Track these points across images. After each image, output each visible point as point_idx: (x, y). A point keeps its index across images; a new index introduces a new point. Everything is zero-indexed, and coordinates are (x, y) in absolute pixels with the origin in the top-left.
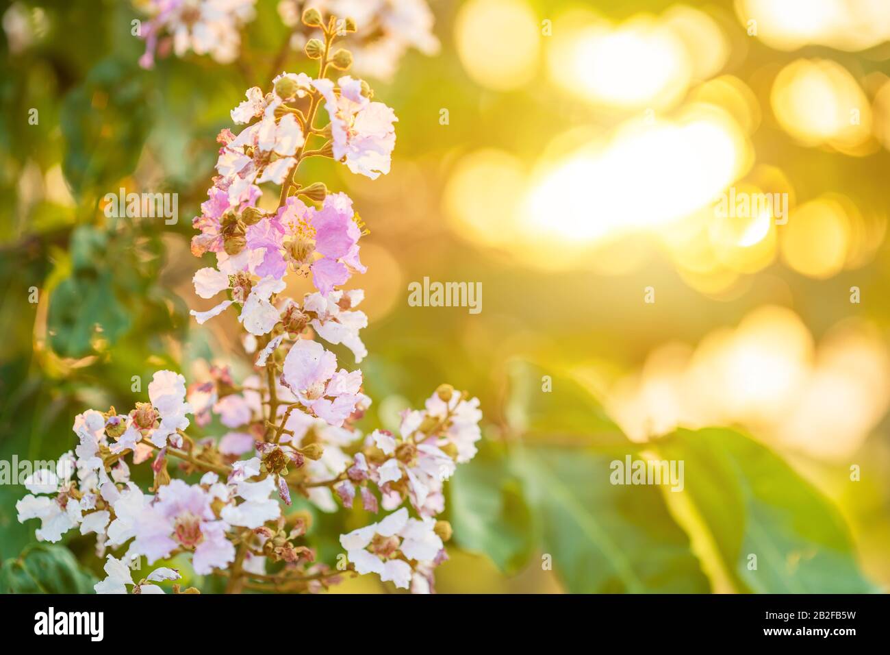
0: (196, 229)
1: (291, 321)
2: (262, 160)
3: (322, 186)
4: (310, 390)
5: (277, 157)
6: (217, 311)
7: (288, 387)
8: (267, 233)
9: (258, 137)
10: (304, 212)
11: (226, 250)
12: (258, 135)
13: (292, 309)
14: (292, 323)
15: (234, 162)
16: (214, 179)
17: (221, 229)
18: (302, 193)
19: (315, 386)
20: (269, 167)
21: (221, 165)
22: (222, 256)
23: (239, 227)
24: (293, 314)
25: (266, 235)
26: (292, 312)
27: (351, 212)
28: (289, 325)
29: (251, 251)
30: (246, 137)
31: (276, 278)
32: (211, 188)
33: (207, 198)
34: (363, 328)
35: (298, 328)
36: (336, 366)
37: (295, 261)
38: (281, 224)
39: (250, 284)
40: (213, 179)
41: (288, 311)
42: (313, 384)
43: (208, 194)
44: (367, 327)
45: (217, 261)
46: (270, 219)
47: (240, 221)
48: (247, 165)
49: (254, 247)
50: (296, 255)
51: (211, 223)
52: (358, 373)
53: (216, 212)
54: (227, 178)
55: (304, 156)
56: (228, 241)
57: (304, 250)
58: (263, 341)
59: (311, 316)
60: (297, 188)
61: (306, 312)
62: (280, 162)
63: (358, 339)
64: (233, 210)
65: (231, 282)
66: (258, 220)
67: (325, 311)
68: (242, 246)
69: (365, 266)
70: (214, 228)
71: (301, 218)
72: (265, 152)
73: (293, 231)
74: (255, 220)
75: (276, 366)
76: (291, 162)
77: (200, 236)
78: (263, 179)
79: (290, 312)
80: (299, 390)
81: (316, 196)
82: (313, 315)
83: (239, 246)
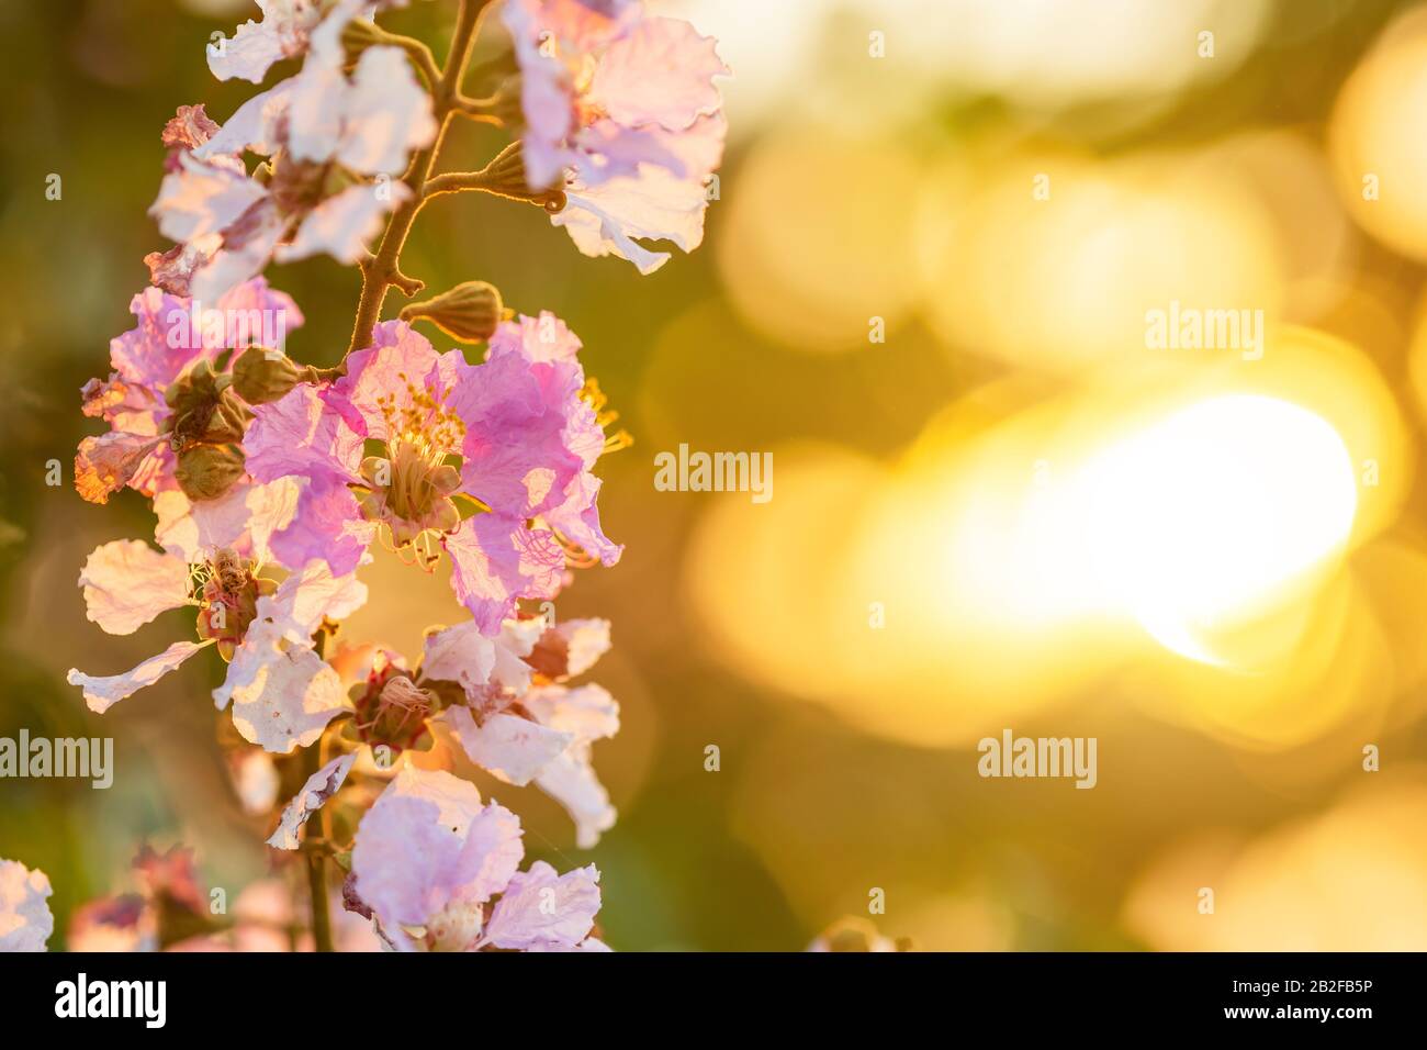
1: (382, 709)
3: (486, 292)
4: (435, 924)
5: (345, 181)
6: (149, 672)
7: (369, 917)
8: (311, 433)
10: (428, 368)
11: (185, 485)
16: (151, 260)
17: (170, 418)
18: (421, 312)
19: (453, 914)
22: (171, 505)
23: (227, 415)
25: (310, 439)
26: (385, 683)
27: (575, 372)
30: (251, 126)
31: (335, 573)
34: (604, 740)
35: (403, 732)
36: (518, 852)
38: (355, 403)
39: (254, 590)
41: (373, 680)
42: (446, 908)
44: (617, 736)
45: (155, 519)
46: (323, 387)
47: (229, 394)
49: (270, 475)
51: (139, 399)
52: (589, 876)
55: (433, 188)
56: (190, 456)
57: (425, 486)
58: (294, 770)
62: (354, 197)
63: (586, 774)
65: (197, 584)
66: (282, 388)
67: (487, 682)
68: (234, 471)
69: (618, 544)
70: (147, 416)
71: (419, 385)
72: (308, 163)
74: (272, 388)
75: (333, 852)
76: (390, 194)
77: (104, 440)
78: (300, 248)
79: (378, 682)
80: (403, 924)
82: (451, 693)
83: (223, 471)
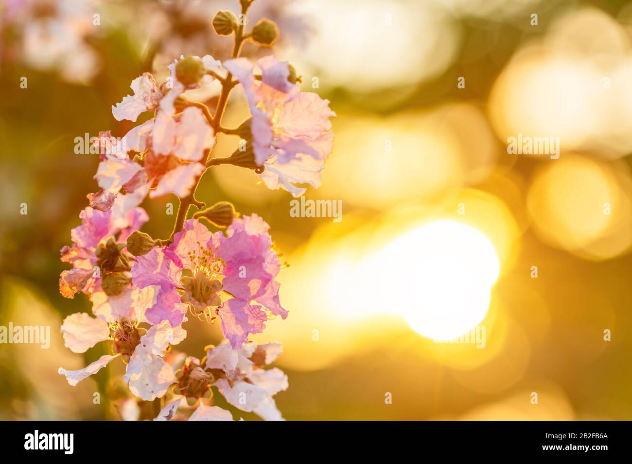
0: (66, 262)
2: (157, 167)
3: (229, 206)
8: (159, 266)
9: (151, 138)
11: (105, 290)
12: (151, 135)
13: (190, 366)
14: (191, 384)
15: (119, 172)
16: (90, 196)
20: (166, 176)
21: (101, 176)
22: (99, 298)
23: (123, 260)
24: (192, 373)
25: (159, 270)
26: (191, 370)
28: (187, 387)
29: (137, 291)
32: (84, 209)
33: (79, 222)
37: (197, 302)
38: (177, 254)
40: (88, 196)
43: (80, 217)
44: (288, 389)
46: (164, 247)
48: (136, 176)
49: (143, 285)
50: (198, 295)
51: (84, 254)
53: (90, 241)
54: (107, 194)
56: (107, 278)
57: (208, 288)
59: (215, 375)
60: (200, 206)
61: (209, 370)
64: (113, 238)
66: (148, 249)
67: (234, 369)
73: (195, 263)
77: (71, 272)
81: (221, 218)
82: (218, 374)
83: (122, 284)
